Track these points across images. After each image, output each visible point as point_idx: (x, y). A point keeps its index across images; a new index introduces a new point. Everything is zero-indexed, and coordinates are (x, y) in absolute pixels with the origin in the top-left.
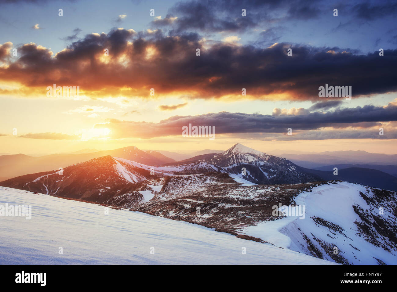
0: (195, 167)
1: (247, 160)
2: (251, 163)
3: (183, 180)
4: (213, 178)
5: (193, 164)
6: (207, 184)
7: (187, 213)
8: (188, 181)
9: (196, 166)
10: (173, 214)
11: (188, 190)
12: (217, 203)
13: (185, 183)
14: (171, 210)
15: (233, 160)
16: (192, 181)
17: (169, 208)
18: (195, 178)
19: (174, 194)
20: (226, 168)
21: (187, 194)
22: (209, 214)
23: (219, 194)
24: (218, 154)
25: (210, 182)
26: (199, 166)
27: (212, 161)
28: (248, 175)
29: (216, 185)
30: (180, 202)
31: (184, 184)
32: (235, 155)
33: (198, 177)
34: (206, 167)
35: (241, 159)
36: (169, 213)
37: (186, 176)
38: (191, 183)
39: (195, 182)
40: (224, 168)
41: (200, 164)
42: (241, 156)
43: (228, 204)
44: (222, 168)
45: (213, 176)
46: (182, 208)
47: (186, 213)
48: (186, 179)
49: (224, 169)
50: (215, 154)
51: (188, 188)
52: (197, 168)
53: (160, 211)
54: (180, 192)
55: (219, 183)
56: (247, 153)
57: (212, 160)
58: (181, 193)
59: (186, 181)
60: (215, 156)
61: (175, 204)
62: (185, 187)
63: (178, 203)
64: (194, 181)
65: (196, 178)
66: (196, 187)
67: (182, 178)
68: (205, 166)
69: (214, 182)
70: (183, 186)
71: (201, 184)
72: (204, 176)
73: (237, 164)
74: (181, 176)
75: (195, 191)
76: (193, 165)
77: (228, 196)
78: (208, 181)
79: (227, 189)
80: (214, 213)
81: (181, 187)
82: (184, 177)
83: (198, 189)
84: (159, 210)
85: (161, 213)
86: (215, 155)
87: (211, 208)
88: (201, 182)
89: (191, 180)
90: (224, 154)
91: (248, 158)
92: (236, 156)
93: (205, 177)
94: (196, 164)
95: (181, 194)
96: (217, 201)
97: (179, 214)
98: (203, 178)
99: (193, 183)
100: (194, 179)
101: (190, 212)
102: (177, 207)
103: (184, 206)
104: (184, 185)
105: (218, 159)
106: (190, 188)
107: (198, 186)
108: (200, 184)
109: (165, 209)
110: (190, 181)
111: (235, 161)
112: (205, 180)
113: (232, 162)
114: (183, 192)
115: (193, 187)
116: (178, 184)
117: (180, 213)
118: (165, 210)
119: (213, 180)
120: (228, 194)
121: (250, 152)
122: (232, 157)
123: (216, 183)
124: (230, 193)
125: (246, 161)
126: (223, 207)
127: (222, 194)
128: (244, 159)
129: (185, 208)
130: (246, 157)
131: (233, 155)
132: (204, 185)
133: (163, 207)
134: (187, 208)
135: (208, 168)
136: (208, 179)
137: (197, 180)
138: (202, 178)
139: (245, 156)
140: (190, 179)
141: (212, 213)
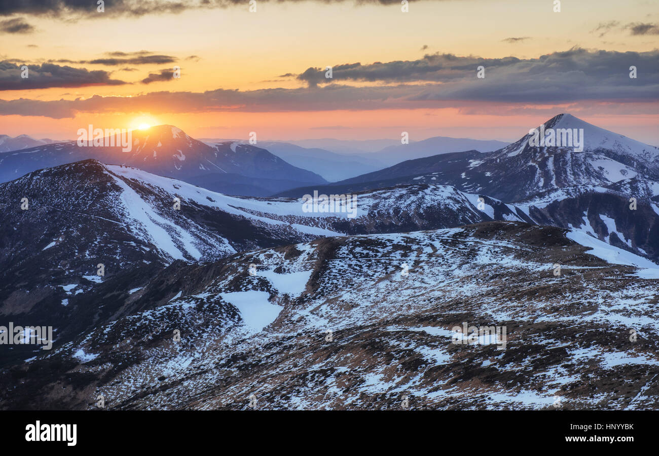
0: (408, 202)
1: (599, 176)
2: (617, 186)
3: (385, 250)
4: (504, 243)
5: (404, 192)
6: (484, 267)
7: (441, 383)
8: (405, 255)
9: (413, 198)
10: (380, 386)
11: (409, 292)
12: (560, 345)
13: (395, 263)
14: (370, 369)
15: (547, 175)
16: (424, 257)
17: (358, 362)
18: (432, 246)
19: (357, 305)
20: (525, 208)
21: (409, 307)
22: (540, 389)
23: (556, 309)
24: (487, 154)
25: (494, 261)
26: (423, 197)
27: (465, 180)
28: (610, 232)
29: (523, 272)
30: (398, 336)
31: (391, 269)
32: (551, 159)
33: (444, 242)
34: (451, 202)
35: (574, 174)
36: (363, 381)
37: (397, 238)
38: (417, 263)
39: (433, 259)
40: (517, 205)
41: (428, 191)
42: (576, 163)
43: (611, 351)
44: (508, 206)
45: (502, 239)
46: (413, 363)
47: (435, 385)
48: (396, 247)
49: (517, 209)
50: (475, 154)
51: (410, 282)
52: (419, 206)
53: (323, 372)
54: (381, 296)
55: (532, 266)
56: (598, 151)
57: (463, 175)
58: (384, 300)
59: (398, 255)
60: (474, 163)
61: (381, 347)
62: (397, 277)
63: (393, 343)
64: (430, 255)
65: (437, 244)
66: (441, 277)
67: (384, 245)
68: (449, 198)
69: (509, 262)
70: (388, 276)
71: (460, 267)
72: (467, 236)
73: (568, 193)
74: (380, 236)
75: (438, 294)
76: (401, 197)
77: (598, 317)
78: (483, 258)
79: (582, 289)
80: (564, 388)
81: (381, 280)
82: (389, 240)
83: (449, 285)
84: (316, 367)
85: (329, 381)
86: (475, 159)
87: (540, 365)
88: (458, 261)
89: (420, 251)
90: (511, 155)
91: (601, 168)
92: (556, 162)
93: (471, 241)
94: (415, 193)
95: (384, 304)
96: (558, 337)
97: (404, 387)
98: (464, 243)
99: (427, 262)
100: (429, 250)
101: (454, 381)
102: (389, 358)
103: (421, 355)
104: (393, 272)
105: (488, 174)
106: (417, 284)
107: (447, 274)
108: (454, 266)
109: (343, 365)
110: (413, 256)
111: (553, 182)
112: (473, 253)
113: (541, 184)
114: (392, 297)
115: (426, 279)
116: (369, 266)
117: (410, 384)
118: (342, 369)
119: (507, 251)
120: (593, 308)
121: (608, 146)
122: (543, 165)
123: (517, 263)
124: (603, 307)
125: (593, 181)
126: (593, 362)
127: (571, 309)
128: (589, 173)
129: (426, 362)
130: (595, 165)
131: (547, 159)
132: (473, 272)
133: (329, 356)
134: (435, 361)
135: (458, 206)
136: (485, 250)
137: (441, 251)
138: (462, 246)
139: (590, 161)
140: (414, 247)
141: (551, 387)
